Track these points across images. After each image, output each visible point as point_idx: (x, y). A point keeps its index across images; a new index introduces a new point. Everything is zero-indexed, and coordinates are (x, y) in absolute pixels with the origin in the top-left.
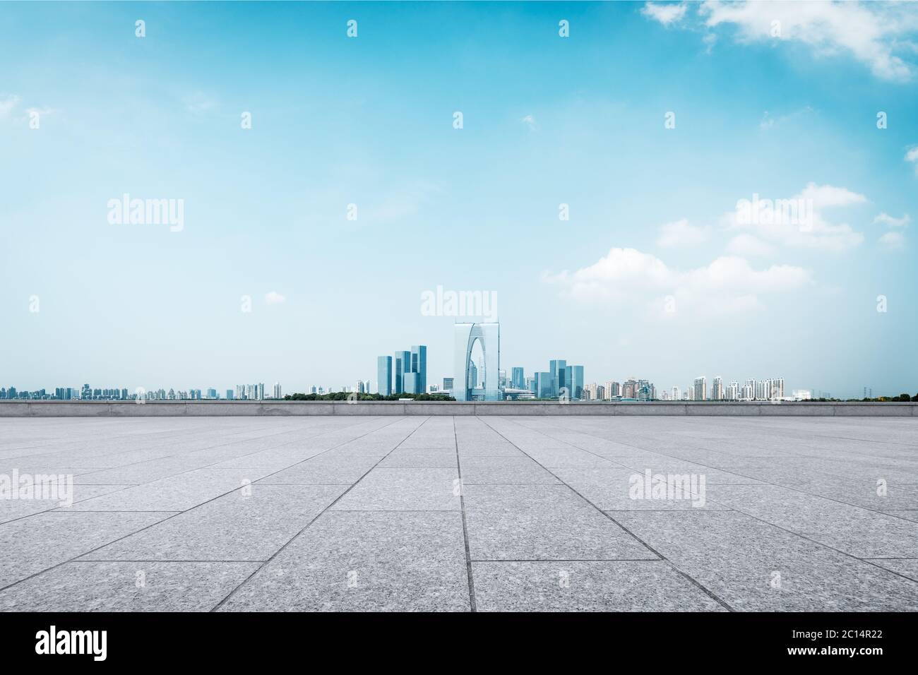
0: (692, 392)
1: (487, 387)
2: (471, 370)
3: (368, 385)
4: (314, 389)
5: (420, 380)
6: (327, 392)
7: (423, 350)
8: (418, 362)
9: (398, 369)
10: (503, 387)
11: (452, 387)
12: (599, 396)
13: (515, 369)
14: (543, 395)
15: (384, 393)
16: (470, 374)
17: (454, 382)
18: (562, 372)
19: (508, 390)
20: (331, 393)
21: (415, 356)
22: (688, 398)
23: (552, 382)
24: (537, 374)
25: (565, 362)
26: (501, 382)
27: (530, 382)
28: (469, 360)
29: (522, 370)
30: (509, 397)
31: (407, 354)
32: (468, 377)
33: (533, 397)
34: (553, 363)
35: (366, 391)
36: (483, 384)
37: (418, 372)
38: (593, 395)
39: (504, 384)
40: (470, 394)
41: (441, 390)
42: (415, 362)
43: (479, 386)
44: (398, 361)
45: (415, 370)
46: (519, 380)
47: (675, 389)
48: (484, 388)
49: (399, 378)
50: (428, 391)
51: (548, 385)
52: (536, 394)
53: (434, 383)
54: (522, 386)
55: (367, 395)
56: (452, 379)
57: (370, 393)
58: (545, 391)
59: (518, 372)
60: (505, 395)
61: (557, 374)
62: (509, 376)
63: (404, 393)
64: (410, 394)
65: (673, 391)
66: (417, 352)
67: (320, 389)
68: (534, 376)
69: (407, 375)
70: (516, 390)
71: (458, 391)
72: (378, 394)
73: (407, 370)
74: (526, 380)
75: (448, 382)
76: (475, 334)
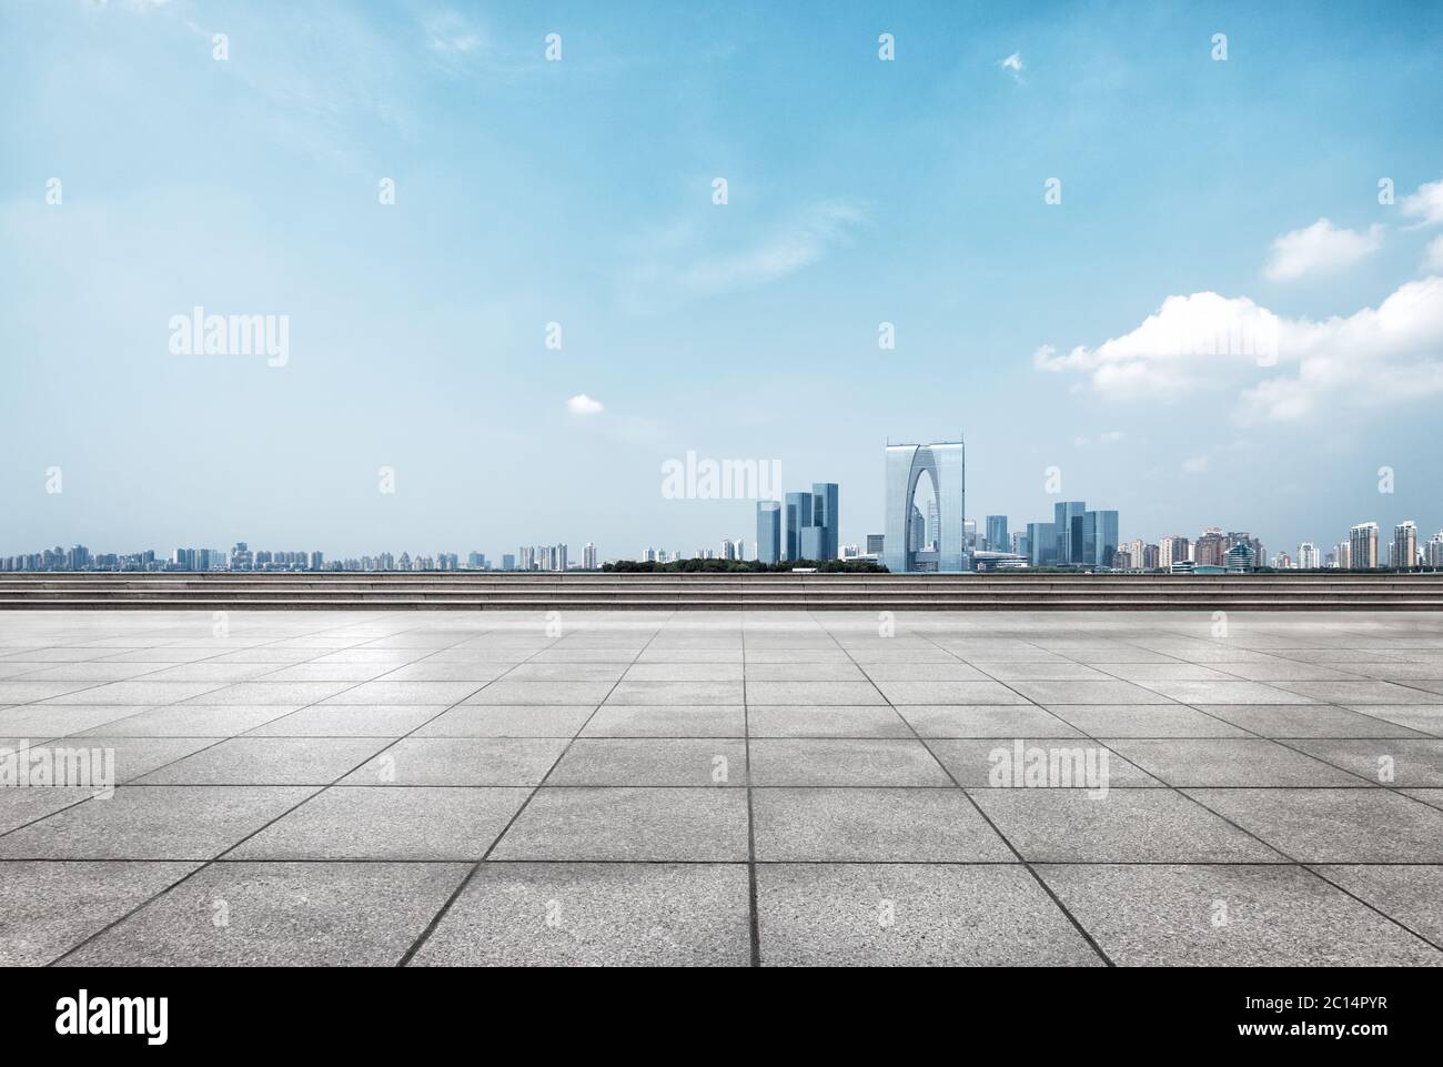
0: (1345, 553)
1: (942, 549)
2: (914, 522)
3: (741, 546)
4: (651, 553)
5: (828, 538)
6: (672, 558)
7: (832, 490)
8: (825, 510)
9: (791, 521)
10: (971, 548)
11: (881, 550)
12: (1147, 563)
13: (992, 518)
14: (1042, 561)
15: (768, 560)
16: (912, 527)
17: (885, 540)
18: (1077, 523)
19: (978, 553)
20: (679, 561)
21: (819, 499)
22: (1336, 565)
23: (1060, 539)
24: (1031, 526)
25: (1083, 505)
26: (967, 541)
27: (1018, 540)
28: (910, 505)
29: (1004, 520)
30: (980, 566)
31: (805, 497)
32: (909, 533)
33: (1024, 565)
34: (1060, 507)
35: (737, 557)
36: (935, 544)
37: (825, 525)
38: (1137, 561)
39: (972, 543)
40: (912, 560)
41: (864, 555)
42: (820, 509)
43: (929, 548)
44: (791, 510)
45: (818, 523)
46: (999, 536)
47: (1307, 548)
48: (937, 551)
49: (792, 535)
50: (842, 556)
51: (1052, 544)
52: (1029, 560)
53: (851, 544)
54: (1004, 546)
55: (738, 562)
56: (881, 537)
57: (744, 559)
58: (1045, 555)
59: (998, 523)
60: (975, 561)
61: (1069, 525)
62: (982, 530)
63: (802, 560)
64: (810, 561)
65: (1302, 552)
66: (824, 493)
67: (662, 553)
68: (1025, 530)
69: (804, 530)
70: (993, 554)
71: (893, 555)
72: (758, 561)
73: (806, 523)
74: (1011, 536)
75: (875, 542)
76: (923, 462)
